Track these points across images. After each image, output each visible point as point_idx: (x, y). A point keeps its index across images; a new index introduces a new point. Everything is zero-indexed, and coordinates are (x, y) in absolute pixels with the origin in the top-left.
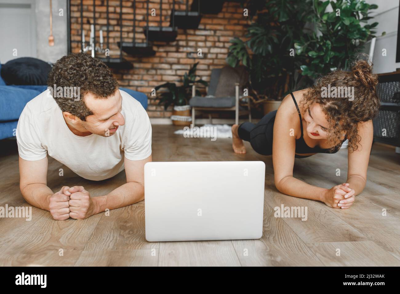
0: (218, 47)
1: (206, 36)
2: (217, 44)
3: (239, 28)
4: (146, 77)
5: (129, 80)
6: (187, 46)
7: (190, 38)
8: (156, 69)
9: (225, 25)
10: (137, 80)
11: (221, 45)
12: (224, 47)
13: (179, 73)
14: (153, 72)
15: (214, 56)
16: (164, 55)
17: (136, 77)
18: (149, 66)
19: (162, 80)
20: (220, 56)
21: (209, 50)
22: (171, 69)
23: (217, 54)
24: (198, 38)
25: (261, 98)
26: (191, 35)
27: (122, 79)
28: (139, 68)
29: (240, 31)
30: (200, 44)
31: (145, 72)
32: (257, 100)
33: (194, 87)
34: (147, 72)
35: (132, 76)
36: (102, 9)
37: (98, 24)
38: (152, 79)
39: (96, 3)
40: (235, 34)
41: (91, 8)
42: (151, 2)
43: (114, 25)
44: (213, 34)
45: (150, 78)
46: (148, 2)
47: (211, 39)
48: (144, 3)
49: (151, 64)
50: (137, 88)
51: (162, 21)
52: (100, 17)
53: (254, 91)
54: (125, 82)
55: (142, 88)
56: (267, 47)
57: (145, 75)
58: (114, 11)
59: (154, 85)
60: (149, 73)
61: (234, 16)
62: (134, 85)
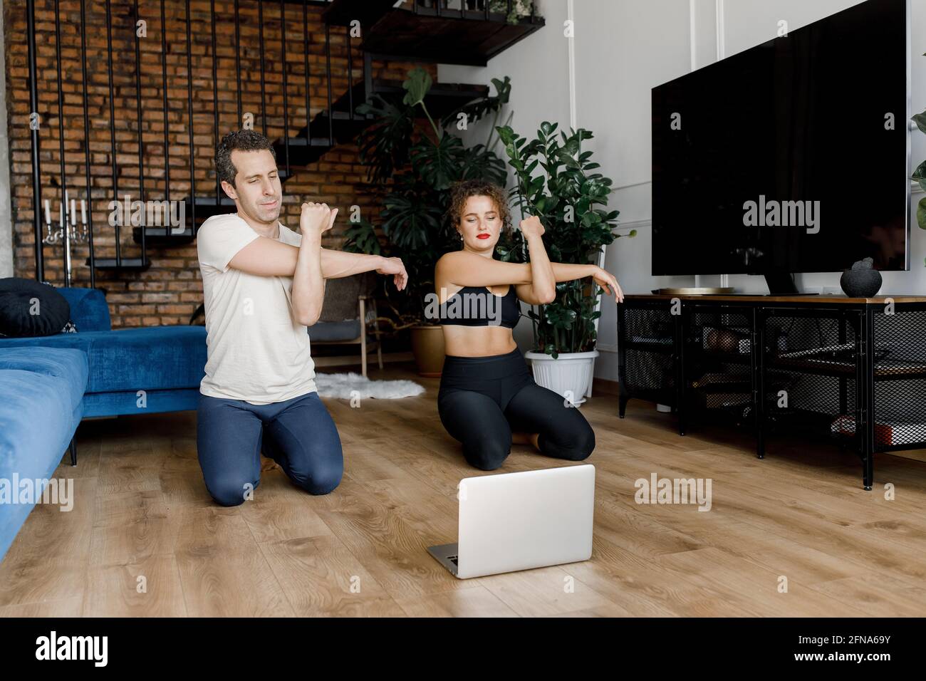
3: (347, 189)
4: (173, 286)
5: (141, 293)
8: (193, 270)
9: (320, 185)
10: (157, 292)
14: (189, 275)
17: (154, 286)
18: (180, 264)
25: (406, 319)
27: (126, 291)
28: (159, 269)
29: (348, 194)
31: (172, 277)
32: (400, 324)
34: (176, 276)
35: (146, 285)
36: (81, 157)
37: (73, 187)
38: (185, 289)
39: (67, 145)
40: (340, 200)
41: (58, 155)
42: (179, 144)
43: (107, 189)
44: (299, 201)
45: (183, 288)
46: (173, 145)
47: (296, 210)
48: (166, 145)
49: (183, 261)
50: (156, 307)
51: (202, 180)
52: (77, 174)
53: (393, 308)
54: (133, 298)
55: (167, 306)
56: (420, 234)
57: (171, 281)
58: (105, 161)
59: (191, 300)
60: (180, 277)
61: (336, 167)
62: (150, 301)
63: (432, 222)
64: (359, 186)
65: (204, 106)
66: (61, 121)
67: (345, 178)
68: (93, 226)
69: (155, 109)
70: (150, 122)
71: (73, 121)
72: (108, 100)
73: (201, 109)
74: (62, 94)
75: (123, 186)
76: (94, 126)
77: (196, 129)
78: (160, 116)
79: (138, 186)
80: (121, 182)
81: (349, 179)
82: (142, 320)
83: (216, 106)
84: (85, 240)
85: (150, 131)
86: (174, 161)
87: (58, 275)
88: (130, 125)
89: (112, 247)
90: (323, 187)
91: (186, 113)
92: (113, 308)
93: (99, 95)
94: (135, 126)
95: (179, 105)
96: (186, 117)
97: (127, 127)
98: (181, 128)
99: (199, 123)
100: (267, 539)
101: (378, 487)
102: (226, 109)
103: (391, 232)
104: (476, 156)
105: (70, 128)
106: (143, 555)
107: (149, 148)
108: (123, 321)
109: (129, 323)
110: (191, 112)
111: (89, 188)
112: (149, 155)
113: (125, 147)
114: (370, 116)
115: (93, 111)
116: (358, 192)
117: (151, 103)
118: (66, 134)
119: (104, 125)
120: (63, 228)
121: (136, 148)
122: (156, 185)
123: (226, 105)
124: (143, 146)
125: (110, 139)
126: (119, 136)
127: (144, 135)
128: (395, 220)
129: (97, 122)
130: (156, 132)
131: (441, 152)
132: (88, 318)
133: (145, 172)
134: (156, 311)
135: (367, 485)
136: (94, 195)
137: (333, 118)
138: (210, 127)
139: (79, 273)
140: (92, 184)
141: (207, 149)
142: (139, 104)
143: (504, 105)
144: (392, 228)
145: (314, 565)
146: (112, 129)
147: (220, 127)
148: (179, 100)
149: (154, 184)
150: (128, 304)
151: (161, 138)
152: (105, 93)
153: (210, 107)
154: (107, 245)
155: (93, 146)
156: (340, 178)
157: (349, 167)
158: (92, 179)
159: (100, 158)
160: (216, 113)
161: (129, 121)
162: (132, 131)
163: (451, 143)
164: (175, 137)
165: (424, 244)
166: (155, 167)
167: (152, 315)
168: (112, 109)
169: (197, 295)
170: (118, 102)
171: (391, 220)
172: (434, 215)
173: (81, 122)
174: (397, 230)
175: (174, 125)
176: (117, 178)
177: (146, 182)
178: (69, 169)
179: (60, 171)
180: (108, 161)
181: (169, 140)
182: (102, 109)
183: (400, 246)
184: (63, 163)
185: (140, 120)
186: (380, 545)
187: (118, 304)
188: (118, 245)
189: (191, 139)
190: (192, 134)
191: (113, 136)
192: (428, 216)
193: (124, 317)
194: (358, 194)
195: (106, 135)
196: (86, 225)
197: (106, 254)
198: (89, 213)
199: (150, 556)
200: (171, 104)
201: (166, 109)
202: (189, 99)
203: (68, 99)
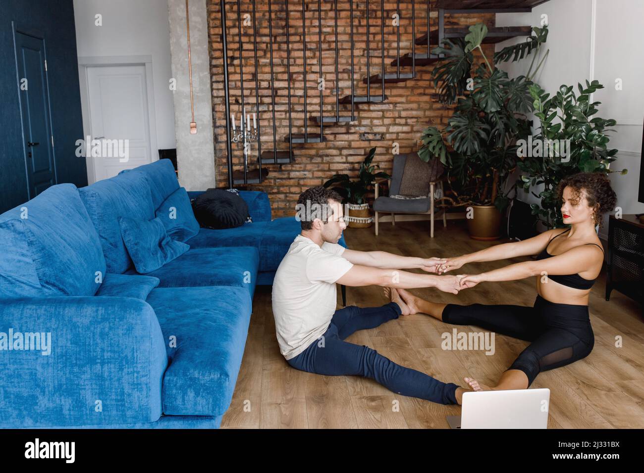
0: (399, 125)
1: (383, 111)
2: (398, 121)
3: (426, 98)
4: (309, 167)
5: (289, 171)
6: (360, 125)
7: (363, 114)
8: (321, 156)
9: (407, 96)
10: (299, 171)
11: (403, 121)
12: (406, 124)
13: (351, 159)
14: (319, 160)
15: (394, 136)
16: (331, 137)
17: (297, 167)
18: (312, 152)
19: (329, 170)
20: (401, 136)
21: (388, 129)
22: (341, 155)
23: (398, 133)
24: (374, 115)
25: (463, 200)
26: (364, 111)
27: (280, 170)
28: (301, 156)
29: (426, 102)
30: (376, 122)
31: (308, 161)
33: (376, 185)
34: (311, 160)
35: (292, 166)
36: (253, 85)
37: (248, 104)
38: (317, 169)
39: (245, 77)
40: (421, 106)
41: (239, 84)
42: (313, 72)
43: (269, 104)
44: (392, 108)
45: (315, 168)
46: (310, 73)
47: (390, 114)
48: (305, 73)
49: (315, 150)
50: (299, 181)
51: (328, 96)
52: (251, 95)
53: (453, 192)
54: (284, 174)
55: (305, 180)
56: (473, 144)
57: (307, 164)
58: (268, 86)
59: (320, 176)
60: (313, 161)
61: (418, 83)
62: (295, 176)
63: (483, 135)
64: (434, 95)
65: (330, 46)
66: (241, 61)
67: (424, 91)
68: (260, 129)
69: (298, 50)
70: (295, 59)
71: (248, 61)
72: (269, 45)
73: (328, 48)
74: (241, 43)
75: (278, 102)
76: (261, 64)
77: (324, 61)
78: (301, 54)
79: (287, 102)
80: (277, 99)
81: (427, 91)
82: (289, 189)
83: (337, 45)
84: (256, 139)
85: (295, 65)
86: (310, 84)
87: (240, 160)
88: (282, 61)
89: (272, 142)
90: (409, 98)
91: (318, 51)
92: (272, 181)
93: (264, 43)
94: (285, 61)
95: (313, 46)
96: (317, 54)
97: (281, 63)
98: (315, 61)
99: (327, 58)
100: (356, 393)
101: (426, 355)
102: (344, 47)
103: (453, 142)
104: (519, 85)
105: (246, 65)
106: (289, 397)
107: (295, 76)
108: (278, 189)
109: (281, 191)
110: (321, 50)
111: (258, 104)
112: (295, 80)
113: (280, 76)
114: (442, 56)
115: (260, 53)
116: (434, 100)
117: (296, 46)
118: (244, 69)
119: (266, 63)
120: (243, 131)
121: (286, 76)
122: (299, 101)
123: (344, 43)
124: (291, 75)
125: (270, 71)
126: (276, 69)
127: (291, 68)
128: (456, 134)
129: (263, 61)
130: (299, 65)
131: (492, 83)
132: (258, 211)
133: (292, 92)
134: (299, 183)
135: (419, 352)
136: (260, 109)
137: (416, 58)
138: (333, 60)
139: (252, 159)
140: (259, 102)
141: (332, 75)
142: (288, 46)
143: (543, 44)
144: (454, 139)
145: (379, 420)
146: (272, 65)
147: (339, 60)
148: (314, 42)
149: (297, 100)
150: (281, 179)
151: (301, 69)
152: (267, 41)
153: (333, 46)
154: (269, 141)
155: (260, 77)
156: (421, 91)
157: (428, 83)
158: (259, 98)
159: (264, 84)
160: (337, 50)
161: (282, 59)
162: (284, 65)
163: (500, 76)
164: (311, 67)
165: (476, 151)
166: (298, 89)
167: (296, 186)
168: (272, 51)
169: (324, 172)
170: (275, 47)
171: (453, 133)
172: (484, 130)
173: (253, 61)
174: (457, 140)
175: (311, 60)
176: (275, 97)
177: (292, 99)
178: (246, 92)
179: (240, 94)
180: (269, 86)
181: (307, 70)
182: (265, 52)
183: (459, 152)
184: (242, 89)
185: (288, 58)
186: (419, 408)
187: (275, 179)
188: (275, 141)
189: (321, 69)
190: (321, 65)
191: (272, 70)
192: (480, 130)
193: (279, 187)
194: (434, 102)
195: (267, 69)
196: (256, 129)
197: (268, 147)
198: (258, 120)
199: (293, 398)
200: (309, 46)
201: (305, 49)
202: (319, 41)
203: (245, 46)
